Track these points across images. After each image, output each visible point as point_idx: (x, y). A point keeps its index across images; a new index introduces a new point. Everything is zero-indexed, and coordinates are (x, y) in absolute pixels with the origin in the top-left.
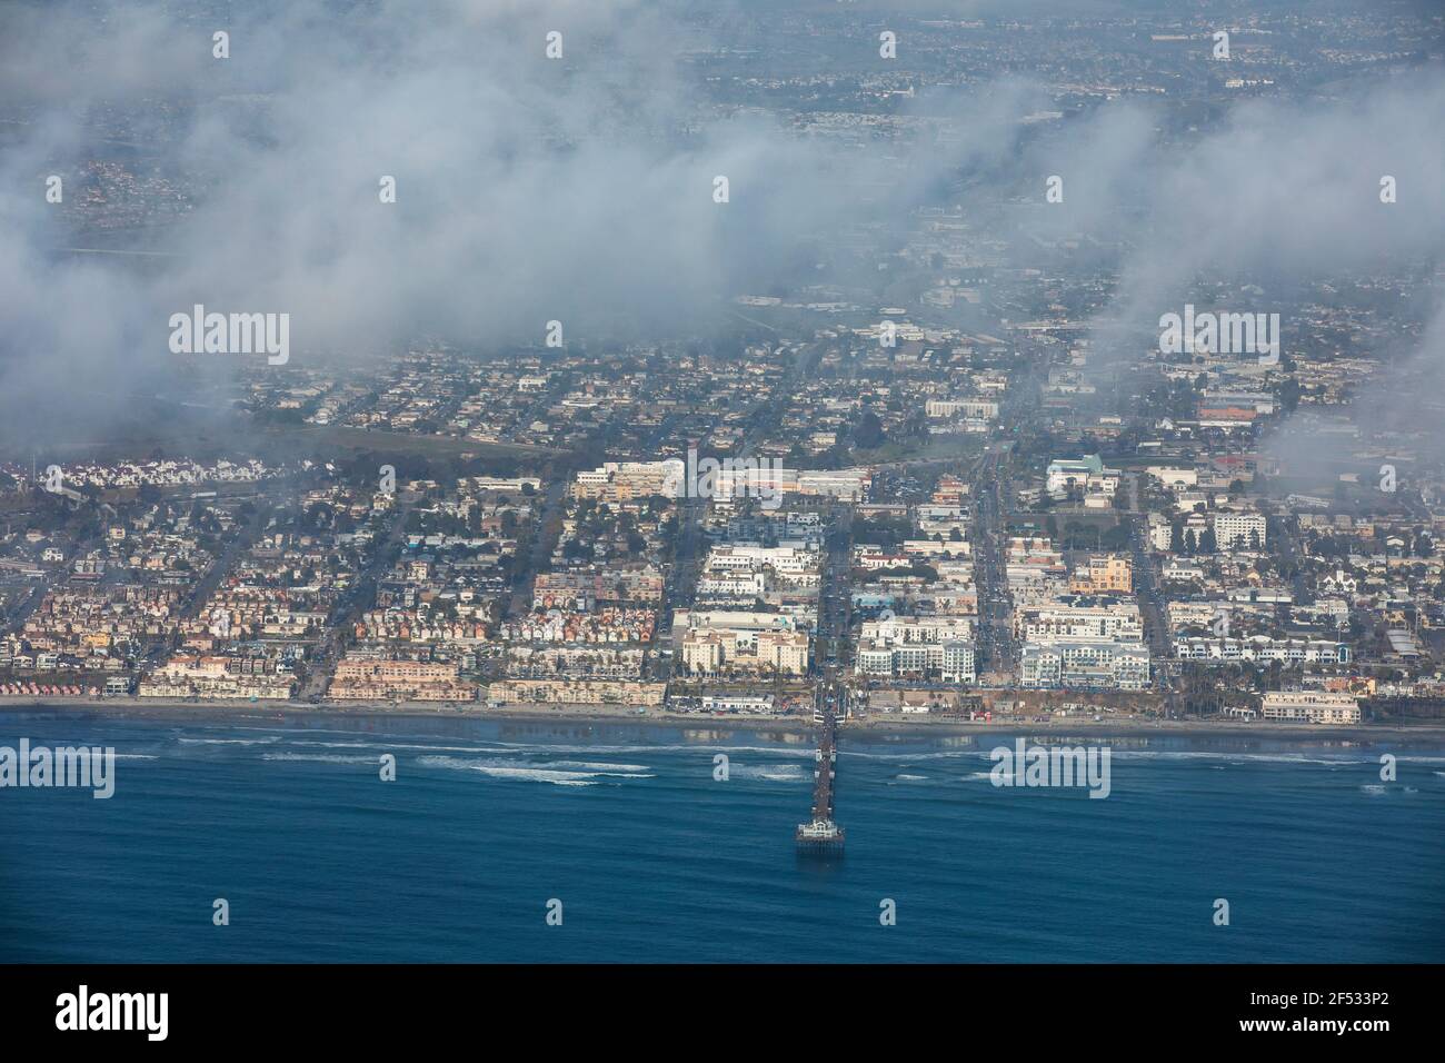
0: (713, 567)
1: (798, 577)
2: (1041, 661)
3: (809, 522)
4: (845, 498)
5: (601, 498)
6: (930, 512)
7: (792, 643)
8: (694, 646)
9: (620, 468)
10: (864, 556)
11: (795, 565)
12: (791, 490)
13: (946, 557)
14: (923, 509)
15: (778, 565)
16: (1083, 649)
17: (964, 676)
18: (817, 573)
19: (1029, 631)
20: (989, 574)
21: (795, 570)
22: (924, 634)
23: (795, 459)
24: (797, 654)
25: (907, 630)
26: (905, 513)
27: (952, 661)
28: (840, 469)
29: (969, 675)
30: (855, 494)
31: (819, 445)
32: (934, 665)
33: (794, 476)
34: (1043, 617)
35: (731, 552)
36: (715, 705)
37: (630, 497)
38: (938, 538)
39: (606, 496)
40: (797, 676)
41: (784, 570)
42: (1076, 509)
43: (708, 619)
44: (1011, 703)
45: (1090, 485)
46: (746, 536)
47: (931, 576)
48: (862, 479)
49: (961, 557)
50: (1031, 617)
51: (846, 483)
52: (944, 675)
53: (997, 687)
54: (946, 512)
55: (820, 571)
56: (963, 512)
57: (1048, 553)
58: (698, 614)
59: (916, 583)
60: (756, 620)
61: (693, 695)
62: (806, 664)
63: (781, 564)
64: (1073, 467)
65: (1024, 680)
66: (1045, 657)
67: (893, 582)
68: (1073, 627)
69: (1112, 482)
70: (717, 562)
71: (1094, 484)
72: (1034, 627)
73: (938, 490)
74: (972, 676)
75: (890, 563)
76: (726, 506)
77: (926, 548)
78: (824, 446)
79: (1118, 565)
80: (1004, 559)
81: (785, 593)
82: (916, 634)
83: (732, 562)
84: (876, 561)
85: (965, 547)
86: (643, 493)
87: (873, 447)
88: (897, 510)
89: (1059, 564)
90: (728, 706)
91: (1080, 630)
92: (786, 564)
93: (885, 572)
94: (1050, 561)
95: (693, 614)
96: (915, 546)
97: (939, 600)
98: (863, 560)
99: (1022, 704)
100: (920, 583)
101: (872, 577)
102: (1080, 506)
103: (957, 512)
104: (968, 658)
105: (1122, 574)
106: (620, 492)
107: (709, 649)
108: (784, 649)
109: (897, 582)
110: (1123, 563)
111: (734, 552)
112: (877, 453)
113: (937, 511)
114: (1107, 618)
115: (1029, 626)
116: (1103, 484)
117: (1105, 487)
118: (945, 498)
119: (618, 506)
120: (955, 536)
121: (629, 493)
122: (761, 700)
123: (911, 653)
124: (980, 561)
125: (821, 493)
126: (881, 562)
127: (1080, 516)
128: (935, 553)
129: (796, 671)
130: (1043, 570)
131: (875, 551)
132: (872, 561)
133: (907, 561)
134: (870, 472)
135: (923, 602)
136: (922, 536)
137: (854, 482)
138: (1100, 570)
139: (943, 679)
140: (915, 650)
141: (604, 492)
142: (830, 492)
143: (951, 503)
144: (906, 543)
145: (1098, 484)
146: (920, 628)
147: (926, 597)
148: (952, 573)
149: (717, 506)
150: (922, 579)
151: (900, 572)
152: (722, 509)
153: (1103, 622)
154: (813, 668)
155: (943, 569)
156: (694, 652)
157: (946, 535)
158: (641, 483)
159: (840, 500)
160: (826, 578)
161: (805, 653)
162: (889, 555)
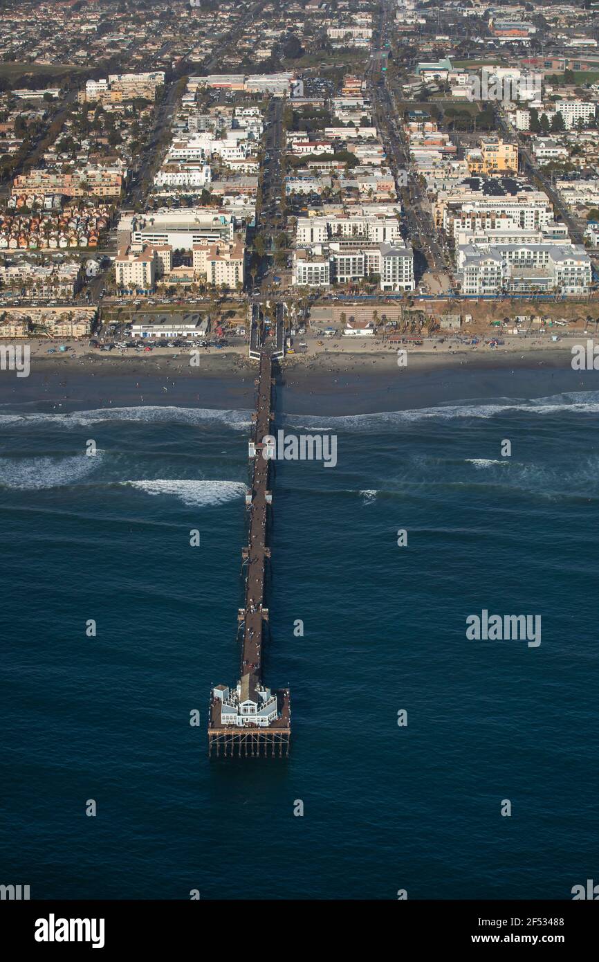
0: (171, 158)
1: (241, 164)
2: (483, 268)
3: (252, 114)
4: (279, 95)
5: (100, 101)
6: (341, 103)
7: (227, 256)
8: (125, 265)
9: (120, 79)
10: (294, 144)
11: (239, 154)
12: (240, 89)
13: (359, 141)
14: (337, 102)
15: (225, 155)
16: (520, 251)
17: (404, 284)
18: (255, 161)
19: (456, 225)
20: (397, 157)
21: (238, 158)
22: (355, 229)
23: (244, 67)
24: (232, 269)
25: (340, 225)
26: (323, 104)
27: (391, 270)
28: (275, 73)
29: (408, 284)
30: (285, 92)
31: (261, 58)
32: (372, 270)
33: (243, 79)
34: (466, 209)
35: (186, 145)
36: (145, 334)
37: (121, 99)
38: (351, 125)
39: (104, 99)
40: (233, 291)
41: (228, 159)
42: (446, 98)
43: (152, 220)
44: (457, 317)
45: (449, 80)
46: (202, 128)
47: (353, 161)
48: (290, 80)
49: (371, 141)
50: (454, 209)
51: (277, 83)
52: (383, 284)
53: (440, 297)
54: (353, 103)
55: (259, 159)
56: (365, 103)
57: (439, 136)
58: (144, 216)
59: (340, 167)
60: (197, 220)
61: (124, 319)
62: (241, 279)
63: (227, 154)
64: (433, 67)
65: (465, 288)
66: (486, 263)
67: (319, 167)
68: (497, 220)
69: (464, 77)
70: (174, 154)
71: (452, 79)
72: (460, 220)
73: (344, 87)
74: (412, 284)
75: (316, 149)
76: (190, 104)
77: (344, 134)
78: (263, 58)
79: (507, 148)
80: (405, 141)
81: (228, 184)
82: (347, 228)
83: (187, 154)
84: (305, 147)
85: (371, 132)
86: (131, 96)
87: (296, 57)
88: (317, 103)
89: (449, 144)
90: (159, 334)
91: (503, 222)
92: (231, 154)
93: (313, 158)
94: (443, 143)
95: (138, 216)
96: (333, 132)
97: (363, 185)
98: (294, 147)
99: (468, 318)
100: (343, 167)
101: (303, 163)
102: (448, 95)
103: (361, 102)
104: (408, 265)
105: (510, 156)
106: (113, 96)
107: (141, 267)
108: (218, 264)
109: (323, 167)
110: (511, 147)
111: (189, 145)
112: (297, 62)
113: (347, 102)
114: (525, 209)
115: (456, 221)
116: (458, 79)
117: (460, 81)
118: (351, 92)
119: (111, 107)
120: (365, 123)
121: (120, 97)
122: (193, 326)
123: (348, 260)
124: (386, 143)
125: (261, 91)
126: (308, 147)
127: (450, 103)
128: (350, 138)
129: (233, 286)
130: (440, 151)
131: (303, 138)
132: (301, 148)
133: (329, 147)
134: (295, 74)
135: (349, 189)
136: (339, 124)
137: (285, 82)
138: (492, 153)
139: (382, 289)
140: (351, 257)
141: (102, 96)
142: (267, 90)
143: (357, 96)
144: (327, 130)
145: (454, 79)
146: (351, 223)
147: (352, 183)
148: (367, 156)
149: (184, 104)
150: (344, 164)
151: (325, 158)
152: (187, 106)
153: (522, 213)
154: (249, 284)
155: (359, 152)
156: (126, 270)
157: (357, 122)
158: (131, 89)
159: (275, 96)
160: (264, 163)
161: (241, 268)
162: (313, 141)
